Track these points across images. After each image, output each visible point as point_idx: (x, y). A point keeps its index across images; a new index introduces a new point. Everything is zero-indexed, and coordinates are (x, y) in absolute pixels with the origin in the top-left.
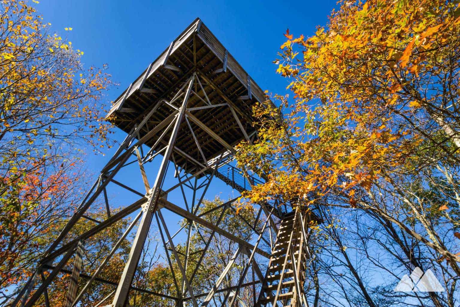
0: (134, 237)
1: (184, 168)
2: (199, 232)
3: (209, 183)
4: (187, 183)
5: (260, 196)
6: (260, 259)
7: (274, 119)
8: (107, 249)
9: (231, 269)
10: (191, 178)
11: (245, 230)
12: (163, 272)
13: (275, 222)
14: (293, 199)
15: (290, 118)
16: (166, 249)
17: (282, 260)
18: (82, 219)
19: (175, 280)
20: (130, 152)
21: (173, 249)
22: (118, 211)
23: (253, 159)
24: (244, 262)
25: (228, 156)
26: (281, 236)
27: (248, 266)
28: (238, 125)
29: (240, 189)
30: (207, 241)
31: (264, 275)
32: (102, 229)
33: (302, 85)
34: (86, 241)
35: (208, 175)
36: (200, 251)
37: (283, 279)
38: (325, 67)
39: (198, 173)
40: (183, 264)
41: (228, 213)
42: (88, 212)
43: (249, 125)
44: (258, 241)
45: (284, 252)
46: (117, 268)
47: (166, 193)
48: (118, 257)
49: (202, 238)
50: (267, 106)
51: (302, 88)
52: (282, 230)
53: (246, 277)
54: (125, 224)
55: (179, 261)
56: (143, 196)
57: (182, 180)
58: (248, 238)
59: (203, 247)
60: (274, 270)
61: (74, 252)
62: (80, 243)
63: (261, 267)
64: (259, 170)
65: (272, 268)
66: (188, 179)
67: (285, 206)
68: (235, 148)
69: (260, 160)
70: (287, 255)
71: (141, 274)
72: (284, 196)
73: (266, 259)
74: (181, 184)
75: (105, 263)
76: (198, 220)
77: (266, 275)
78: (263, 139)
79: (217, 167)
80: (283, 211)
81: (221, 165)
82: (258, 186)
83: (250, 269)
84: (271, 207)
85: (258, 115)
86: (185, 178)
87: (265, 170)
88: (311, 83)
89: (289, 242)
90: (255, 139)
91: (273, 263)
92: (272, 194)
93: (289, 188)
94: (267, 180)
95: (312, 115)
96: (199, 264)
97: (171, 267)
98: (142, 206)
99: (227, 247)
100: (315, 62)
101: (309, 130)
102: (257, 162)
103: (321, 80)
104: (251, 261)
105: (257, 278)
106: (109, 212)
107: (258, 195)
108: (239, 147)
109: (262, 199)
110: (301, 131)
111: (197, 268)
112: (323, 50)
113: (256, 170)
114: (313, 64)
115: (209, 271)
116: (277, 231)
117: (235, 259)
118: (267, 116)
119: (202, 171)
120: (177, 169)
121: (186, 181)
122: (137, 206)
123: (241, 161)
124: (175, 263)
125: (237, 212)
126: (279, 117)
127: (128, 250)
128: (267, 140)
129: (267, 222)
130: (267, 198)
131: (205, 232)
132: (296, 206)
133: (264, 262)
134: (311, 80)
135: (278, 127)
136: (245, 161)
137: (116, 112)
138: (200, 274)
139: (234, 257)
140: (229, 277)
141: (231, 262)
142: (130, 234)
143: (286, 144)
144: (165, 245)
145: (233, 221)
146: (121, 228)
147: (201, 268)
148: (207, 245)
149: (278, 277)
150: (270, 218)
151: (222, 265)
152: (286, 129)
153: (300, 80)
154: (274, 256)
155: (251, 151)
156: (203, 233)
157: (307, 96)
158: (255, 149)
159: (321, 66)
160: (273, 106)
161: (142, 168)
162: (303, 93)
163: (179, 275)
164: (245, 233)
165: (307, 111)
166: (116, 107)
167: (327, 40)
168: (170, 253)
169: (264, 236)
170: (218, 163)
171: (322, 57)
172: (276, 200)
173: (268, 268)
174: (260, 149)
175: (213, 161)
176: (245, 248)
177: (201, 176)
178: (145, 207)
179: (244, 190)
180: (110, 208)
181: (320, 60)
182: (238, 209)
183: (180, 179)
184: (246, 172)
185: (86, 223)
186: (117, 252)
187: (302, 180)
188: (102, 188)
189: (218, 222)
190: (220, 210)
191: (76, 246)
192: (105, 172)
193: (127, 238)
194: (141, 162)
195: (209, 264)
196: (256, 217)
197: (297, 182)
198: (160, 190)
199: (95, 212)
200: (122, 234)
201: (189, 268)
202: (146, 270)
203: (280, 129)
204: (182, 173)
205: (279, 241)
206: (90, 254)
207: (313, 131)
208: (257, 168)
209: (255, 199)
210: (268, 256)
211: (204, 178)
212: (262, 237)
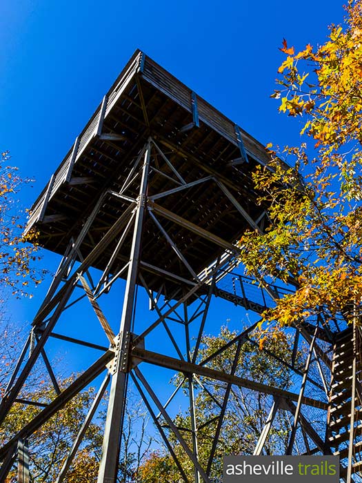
0: (105, 418)
1: (163, 293)
2: (206, 390)
3: (207, 308)
4: (172, 315)
5: (292, 313)
6: (311, 413)
7: (290, 186)
8: (64, 445)
9: (268, 438)
10: (176, 306)
11: (278, 371)
12: (162, 464)
13: (325, 350)
14: (345, 309)
15: (317, 180)
16: (159, 427)
17: (347, 409)
18: (16, 406)
19: (182, 473)
20: (71, 285)
21: (170, 425)
22: (70, 381)
23: (269, 256)
24: (286, 423)
25: (229, 260)
26: (337, 369)
27: (294, 429)
28: (234, 208)
29: (259, 309)
30: (221, 401)
31: (323, 438)
32: (52, 415)
33: (323, 124)
34: (30, 440)
35: (203, 297)
36: (213, 420)
37: (354, 438)
38: (355, 89)
39: (186, 297)
40: (190, 445)
41: (247, 350)
42: (23, 393)
43: (253, 204)
44: (303, 386)
45: (348, 394)
46: (87, 472)
47: (141, 338)
48: (86, 454)
49: (213, 398)
50: (275, 169)
51: (326, 129)
52: (337, 360)
53: (295, 446)
54: (87, 399)
55: (183, 442)
56: (106, 349)
57: (163, 312)
58: (286, 384)
59: (217, 412)
60: (337, 427)
61: (14, 460)
62: (20, 444)
63: (315, 426)
64: (283, 272)
65: (333, 423)
66: (172, 309)
67: (335, 321)
68: (238, 245)
69: (280, 255)
70: (353, 399)
71: (127, 474)
72: (330, 306)
73: (322, 411)
74: (162, 318)
75: (67, 467)
76: (201, 371)
77: (327, 438)
78: (278, 221)
79: (214, 281)
80: (333, 329)
81: (221, 277)
82: (285, 298)
83: (299, 433)
84: (313, 328)
85: (264, 186)
86: (167, 308)
87: (291, 271)
88: (338, 118)
89: (353, 377)
90: (266, 224)
91: (334, 416)
92: (311, 307)
93: (336, 291)
94: (298, 286)
95: (349, 168)
96: (216, 441)
97: (173, 454)
98: (108, 366)
99: (254, 404)
100: (337, 83)
101: (350, 193)
102: (277, 260)
103: (353, 109)
104: (298, 420)
105: (313, 445)
106: (56, 387)
107: (288, 312)
108: (243, 243)
109: (295, 317)
110: (337, 197)
111: (214, 447)
112: (347, 61)
113: (278, 274)
114: (334, 87)
115: (234, 448)
116: (329, 363)
117: (271, 421)
118: (279, 185)
119: (192, 291)
120: (151, 296)
121: (169, 312)
122: (99, 367)
123: (251, 264)
124: (177, 447)
125: (261, 346)
126: (298, 181)
127: (99, 441)
128: (285, 222)
129: (311, 353)
130: (304, 315)
131: (216, 387)
132: (351, 318)
133: (320, 418)
134: (336, 113)
135: (299, 198)
136: (257, 262)
137: (37, 226)
138: (220, 456)
139: (269, 418)
140: (268, 451)
141: (266, 428)
142: (97, 414)
143: (317, 222)
144: (156, 420)
145: (258, 362)
146: (81, 408)
147: (220, 446)
148: (223, 408)
149: (345, 437)
150: (315, 345)
151: (254, 434)
152: (312, 198)
153: (319, 117)
154: (332, 404)
155: (263, 245)
156: (213, 391)
157: (335, 139)
158: (268, 241)
159: (348, 88)
160: (285, 166)
161: (95, 305)
162: (328, 136)
163: (187, 464)
164: (280, 377)
165: (340, 164)
166: (35, 217)
167: (350, 45)
168: (166, 431)
169: (310, 376)
170: (214, 274)
171: (347, 72)
172: (319, 315)
173: (328, 426)
174: (278, 238)
175: (206, 271)
176: (284, 400)
177: (191, 300)
178: (112, 367)
179: (265, 308)
180: (57, 379)
181: (345, 78)
182: (261, 341)
183: (159, 312)
184: (262, 280)
185: (24, 410)
186: (82, 447)
187: (354, 274)
188: (39, 350)
189: (234, 369)
190: (233, 347)
191: (15, 450)
192: (38, 323)
193: (93, 421)
194: (92, 297)
195: (231, 437)
196: (291, 348)
197: (347, 279)
198: (131, 335)
199: (35, 391)
200: (84, 417)
201: (202, 451)
202: (134, 466)
203: (303, 201)
204: (160, 300)
205: (337, 379)
206: (39, 459)
207: (355, 193)
208: (278, 270)
209: (285, 319)
210: (324, 406)
211: (198, 302)
212: (307, 378)
